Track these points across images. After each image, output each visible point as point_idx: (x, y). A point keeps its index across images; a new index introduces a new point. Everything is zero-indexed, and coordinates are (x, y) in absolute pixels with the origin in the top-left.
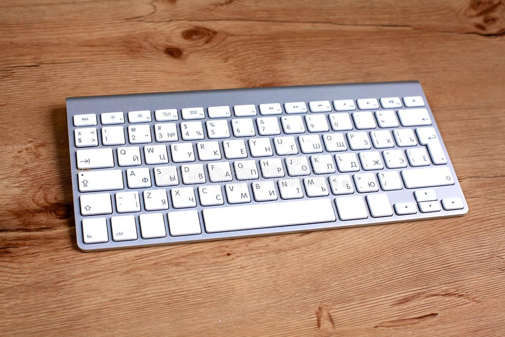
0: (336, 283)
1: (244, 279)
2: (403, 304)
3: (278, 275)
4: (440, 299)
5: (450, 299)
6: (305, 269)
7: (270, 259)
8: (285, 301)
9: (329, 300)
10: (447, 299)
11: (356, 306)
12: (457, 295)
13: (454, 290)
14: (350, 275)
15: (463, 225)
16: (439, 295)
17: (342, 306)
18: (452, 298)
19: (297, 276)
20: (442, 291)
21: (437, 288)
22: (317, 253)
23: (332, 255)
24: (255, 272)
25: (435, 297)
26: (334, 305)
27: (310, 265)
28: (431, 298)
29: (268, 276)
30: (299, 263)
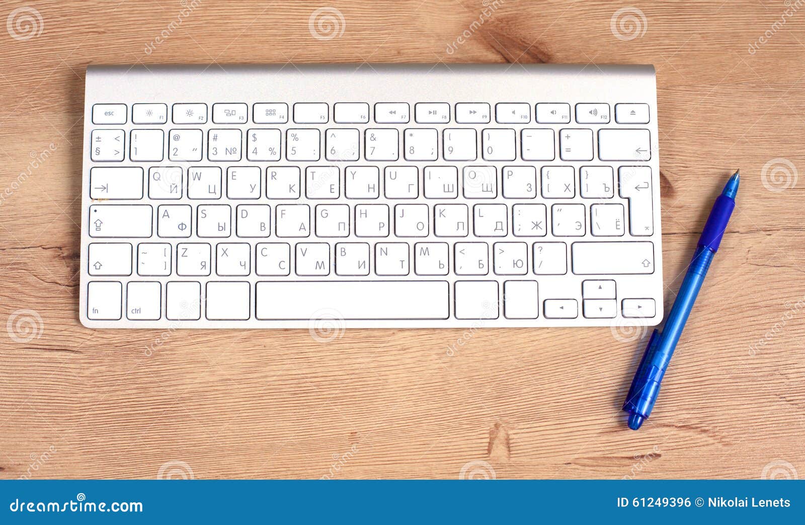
0: (528, 390)
1: (401, 367)
2: (615, 434)
3: (451, 366)
4: (672, 433)
5: (687, 434)
6: (489, 362)
7: (445, 340)
8: (451, 409)
9: (512, 415)
10: (682, 433)
11: (548, 428)
12: (699, 430)
13: (696, 421)
14: (553, 379)
15: (746, 314)
16: (673, 426)
17: (528, 426)
18: (691, 433)
19: (477, 371)
20: (680, 421)
21: (673, 414)
22: (514, 338)
23: (535, 343)
24: (420, 358)
25: (665, 429)
26: (518, 422)
27: (498, 355)
28: (659, 430)
29: (437, 366)
30: (485, 351)
